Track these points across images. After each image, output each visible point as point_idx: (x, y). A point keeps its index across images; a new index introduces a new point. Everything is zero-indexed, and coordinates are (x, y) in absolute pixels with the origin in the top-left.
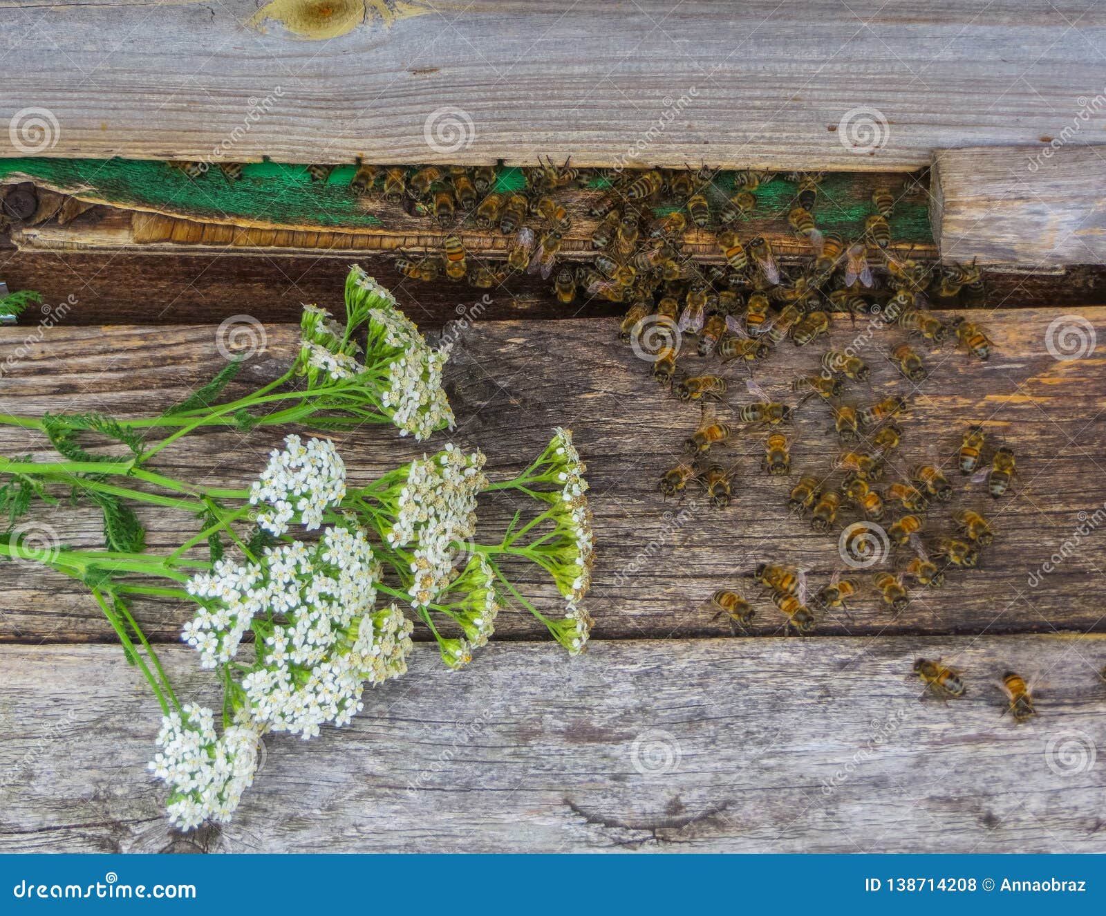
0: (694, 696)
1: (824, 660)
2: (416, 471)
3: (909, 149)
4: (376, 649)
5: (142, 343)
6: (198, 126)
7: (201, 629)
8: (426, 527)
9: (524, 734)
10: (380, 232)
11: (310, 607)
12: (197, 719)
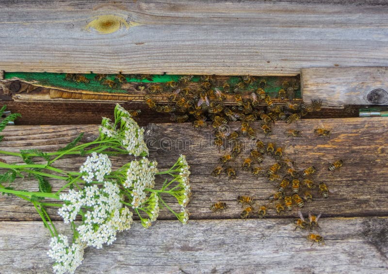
0: (221, 237)
1: (263, 226)
2: (133, 164)
3: (293, 68)
4: (120, 220)
5: (53, 130)
6: (70, 62)
7: (64, 211)
8: (137, 182)
9: (168, 249)
10: (127, 95)
11: (99, 205)
12: (62, 239)
